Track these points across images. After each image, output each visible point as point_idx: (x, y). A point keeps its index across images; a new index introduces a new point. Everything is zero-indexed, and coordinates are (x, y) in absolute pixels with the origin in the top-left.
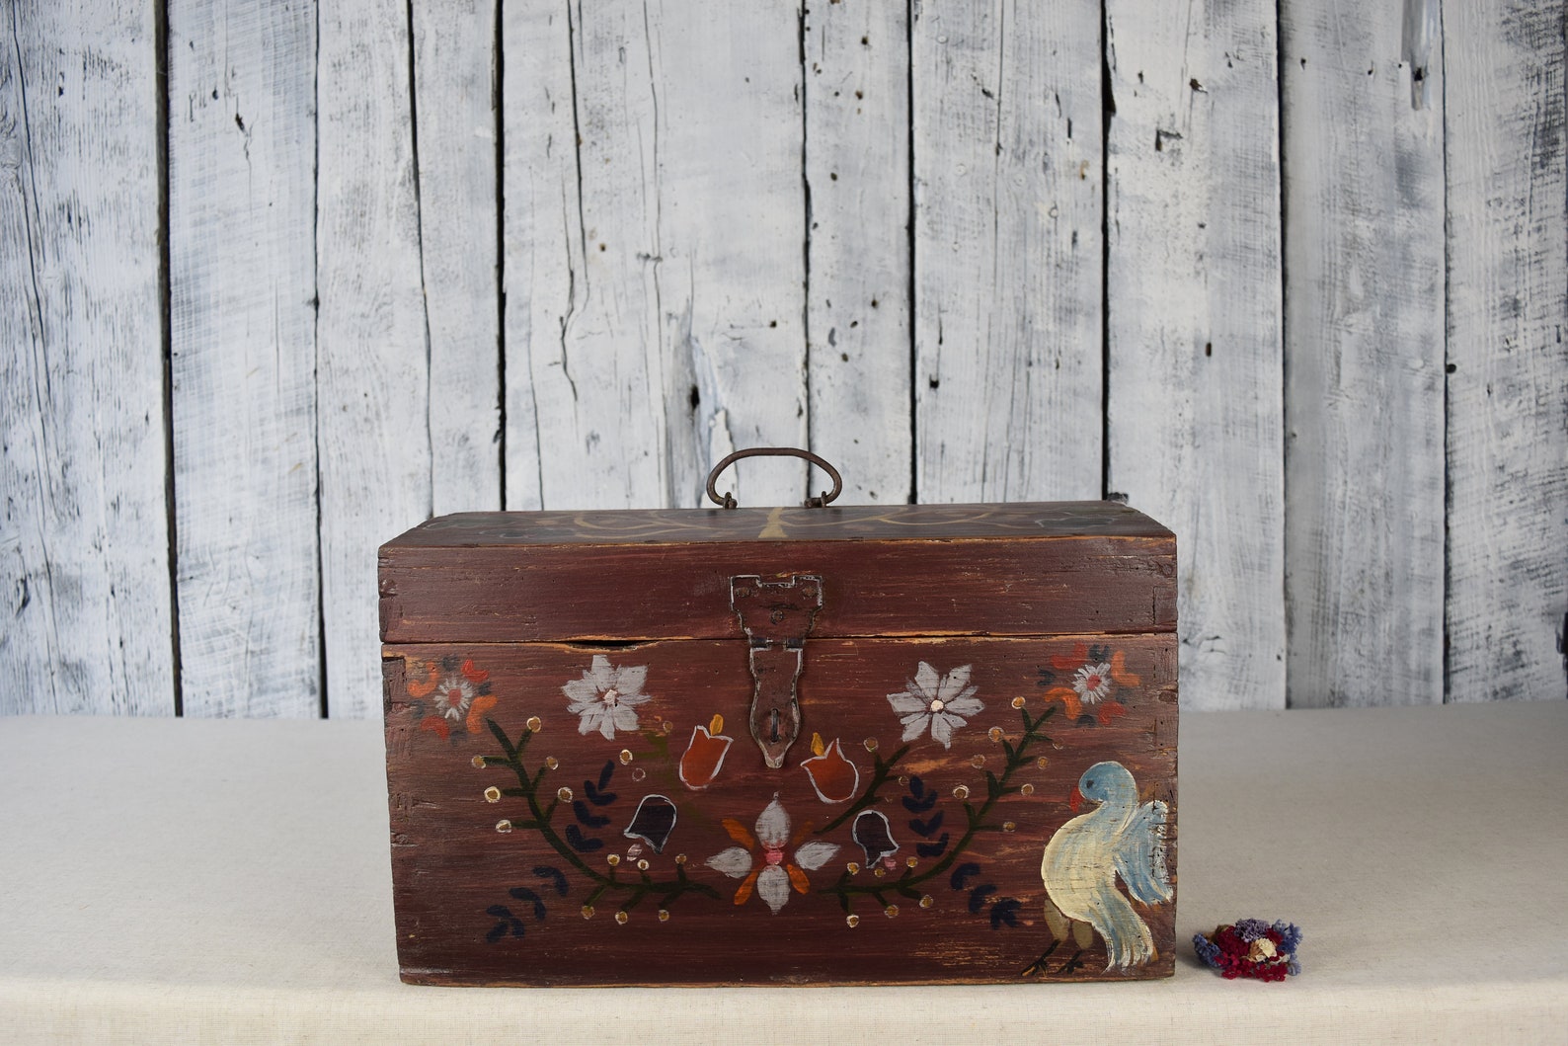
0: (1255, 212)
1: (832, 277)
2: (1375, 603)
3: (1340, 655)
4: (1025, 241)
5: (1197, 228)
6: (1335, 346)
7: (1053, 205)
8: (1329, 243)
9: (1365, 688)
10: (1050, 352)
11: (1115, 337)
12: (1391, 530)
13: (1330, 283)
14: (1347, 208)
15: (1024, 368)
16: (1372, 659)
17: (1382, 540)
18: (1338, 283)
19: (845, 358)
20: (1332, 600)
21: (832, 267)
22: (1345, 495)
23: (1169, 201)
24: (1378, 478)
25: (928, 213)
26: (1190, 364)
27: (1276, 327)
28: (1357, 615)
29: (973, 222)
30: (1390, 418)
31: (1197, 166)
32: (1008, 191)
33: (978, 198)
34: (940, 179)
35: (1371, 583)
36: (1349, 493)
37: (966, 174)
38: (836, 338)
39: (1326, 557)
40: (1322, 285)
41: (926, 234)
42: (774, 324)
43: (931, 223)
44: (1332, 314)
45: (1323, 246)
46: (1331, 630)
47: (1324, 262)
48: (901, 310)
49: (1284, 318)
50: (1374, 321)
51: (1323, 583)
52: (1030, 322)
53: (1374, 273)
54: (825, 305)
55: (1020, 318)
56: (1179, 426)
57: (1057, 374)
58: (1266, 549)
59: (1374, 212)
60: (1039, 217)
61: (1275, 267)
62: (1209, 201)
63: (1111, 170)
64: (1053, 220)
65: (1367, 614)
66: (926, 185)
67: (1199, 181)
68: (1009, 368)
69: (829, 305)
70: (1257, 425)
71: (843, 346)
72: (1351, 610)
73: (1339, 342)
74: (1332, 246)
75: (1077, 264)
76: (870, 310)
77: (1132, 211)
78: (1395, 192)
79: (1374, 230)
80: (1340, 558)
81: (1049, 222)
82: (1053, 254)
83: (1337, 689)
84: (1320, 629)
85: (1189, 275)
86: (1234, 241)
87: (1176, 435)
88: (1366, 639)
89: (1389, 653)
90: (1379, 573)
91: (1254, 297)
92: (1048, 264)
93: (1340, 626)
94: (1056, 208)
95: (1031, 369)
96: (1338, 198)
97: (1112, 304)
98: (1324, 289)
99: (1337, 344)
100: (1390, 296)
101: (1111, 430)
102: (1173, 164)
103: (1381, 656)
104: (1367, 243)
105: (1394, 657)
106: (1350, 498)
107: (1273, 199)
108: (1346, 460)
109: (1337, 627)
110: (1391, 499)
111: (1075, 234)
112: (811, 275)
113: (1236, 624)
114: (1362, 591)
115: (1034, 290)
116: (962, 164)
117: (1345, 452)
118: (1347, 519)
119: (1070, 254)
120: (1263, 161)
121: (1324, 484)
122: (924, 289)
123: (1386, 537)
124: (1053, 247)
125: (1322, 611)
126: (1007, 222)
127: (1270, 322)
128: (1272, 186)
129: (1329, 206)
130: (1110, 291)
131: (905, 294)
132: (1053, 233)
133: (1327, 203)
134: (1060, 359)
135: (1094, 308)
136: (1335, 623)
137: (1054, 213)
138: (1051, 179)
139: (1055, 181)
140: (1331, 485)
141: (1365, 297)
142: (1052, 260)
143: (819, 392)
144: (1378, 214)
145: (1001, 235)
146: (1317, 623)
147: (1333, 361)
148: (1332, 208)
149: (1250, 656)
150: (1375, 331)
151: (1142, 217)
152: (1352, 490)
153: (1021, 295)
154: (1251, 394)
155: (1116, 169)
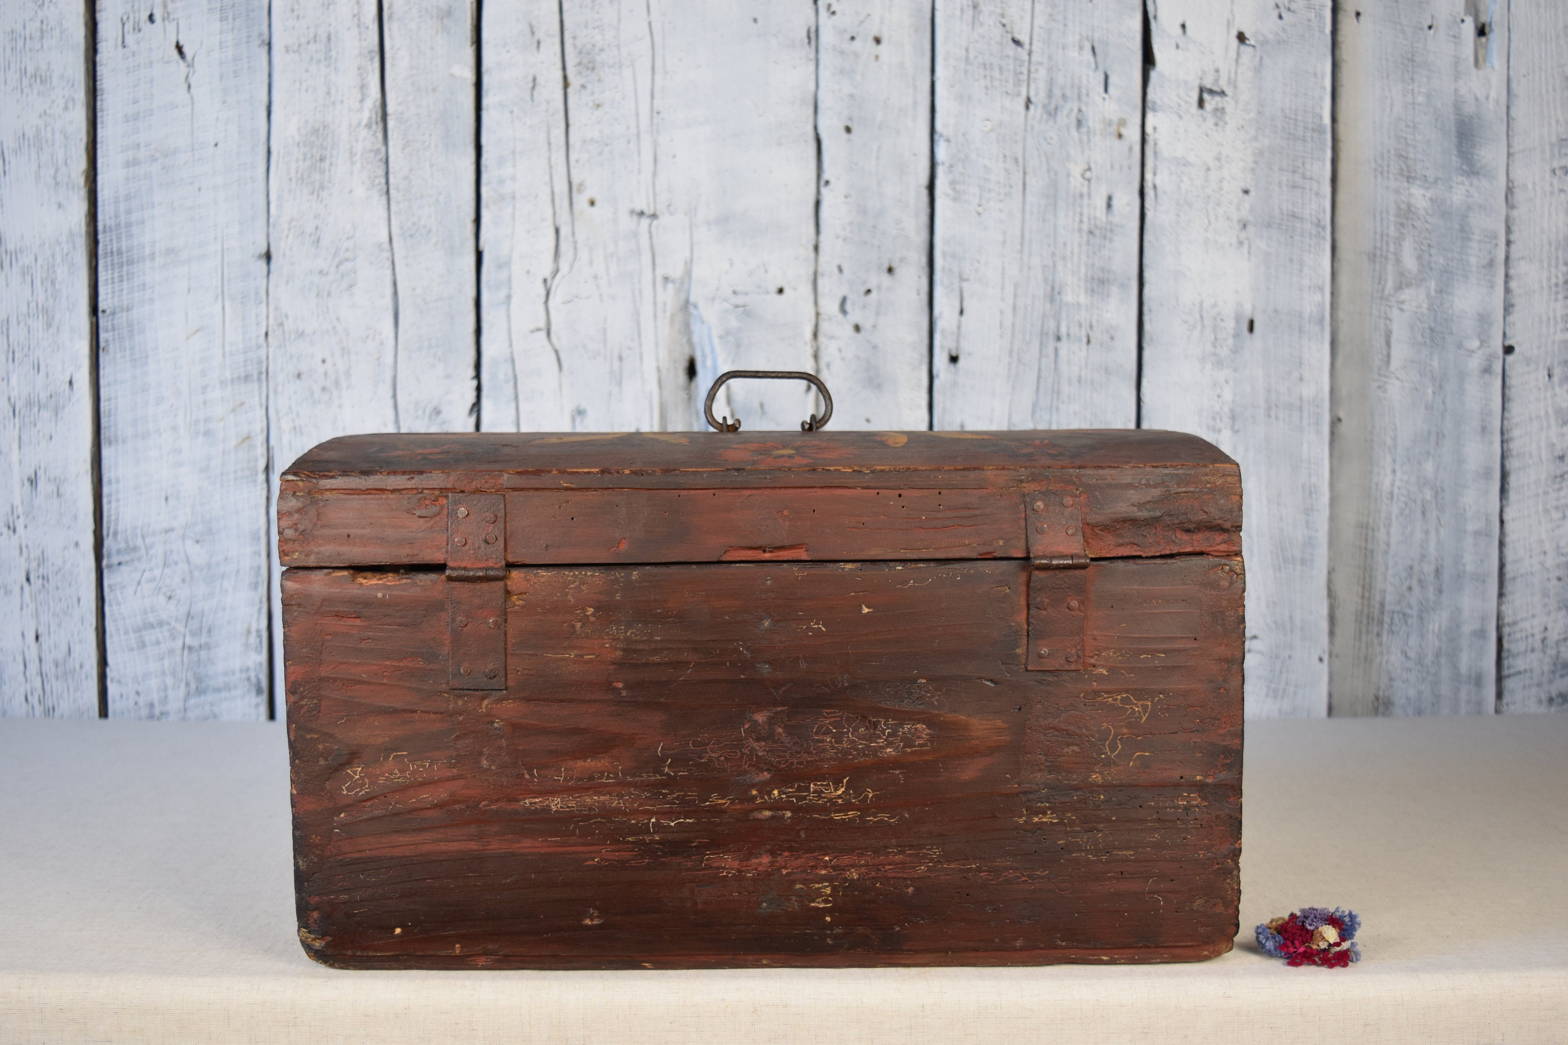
0: (1304, 177)
1: (845, 240)
2: (1424, 603)
3: (1385, 658)
4: (1055, 205)
5: (1241, 194)
6: (1386, 325)
7: (1086, 167)
8: (1381, 213)
9: (1412, 693)
10: (1080, 326)
11: (1150, 311)
12: (1442, 522)
13: (1381, 256)
14: (1402, 175)
15: (1051, 343)
16: (1420, 662)
17: (1433, 534)
18: (1390, 256)
19: (857, 328)
20: (1378, 598)
21: (844, 229)
22: (1393, 485)
23: (1211, 163)
24: (1429, 467)
25: (950, 172)
26: (1231, 341)
27: (1324, 303)
28: (1404, 614)
29: (999, 182)
30: (1444, 403)
31: (1243, 127)
32: (1038, 150)
33: (1005, 156)
34: (964, 135)
35: (1420, 581)
36: (1398, 483)
37: (992, 130)
38: (848, 307)
39: (1372, 551)
40: (1372, 257)
41: (947, 195)
42: (781, 291)
43: (953, 183)
44: (1383, 290)
45: (1374, 216)
46: (1375, 630)
47: (1375, 233)
48: (920, 277)
49: (1332, 294)
50: (1428, 298)
51: (1368, 580)
52: (1059, 293)
53: (1429, 246)
54: (836, 270)
55: (1049, 289)
56: (1217, 409)
57: (1087, 350)
58: (1309, 542)
59: (1431, 179)
60: (1072, 180)
61: (1324, 238)
62: (1254, 166)
63: (1149, 129)
64: (1086, 183)
65: (1414, 612)
66: (948, 140)
67: (1244, 143)
68: (1036, 344)
69: (840, 269)
70: (1301, 409)
71: (855, 316)
72: (1398, 608)
73: (1390, 320)
74: (1385, 215)
75: (1112, 231)
76: (885, 278)
77: (1171, 174)
78: (1454, 158)
79: (1431, 199)
80: (1386, 552)
81: (1082, 185)
82: (1085, 219)
83: (1381, 693)
84: (1364, 629)
85: (1231, 245)
86: (1281, 209)
87: (1214, 419)
88: (1414, 641)
89: (1438, 655)
90: (1429, 569)
91: (1301, 271)
92: (1080, 230)
93: (1386, 626)
94: (1089, 169)
95: (1059, 345)
96: (1392, 163)
97: (1147, 275)
98: (1374, 262)
99: (1388, 322)
100: (1446, 272)
101: (1144, 412)
102: (1216, 124)
103: (1429, 659)
104: (1422, 212)
105: (1443, 660)
106: (1399, 488)
107: (1324, 165)
108: (1395, 447)
109: (1382, 629)
110: (1443, 490)
111: (1110, 199)
112: (822, 237)
113: (1276, 622)
114: (1410, 589)
115: (1064, 258)
116: (988, 120)
117: (1394, 439)
118: (1395, 510)
119: (1104, 219)
120: (1313, 123)
121: (1371, 472)
122: (944, 254)
123: (1437, 531)
124: (1086, 211)
125: (1366, 610)
126: (1036, 183)
127: (1318, 297)
128: (1323, 150)
129: (1382, 173)
130: (1146, 261)
131: (924, 260)
132: (1086, 198)
133: (1380, 169)
134: (1091, 334)
135: (1129, 279)
136: (1381, 622)
137: (1088, 175)
138: (1085, 138)
139: (1089, 140)
140: (1379, 474)
141: (1419, 271)
142: (1085, 227)
143: (828, 365)
144: (1435, 182)
145: (1029, 198)
146: (1361, 623)
147: (1383, 341)
148: (1385, 174)
149: (1290, 657)
150: (1429, 309)
151: (1182, 181)
152: (1401, 480)
153: (1050, 264)
154: (1296, 375)
155: (1155, 129)
